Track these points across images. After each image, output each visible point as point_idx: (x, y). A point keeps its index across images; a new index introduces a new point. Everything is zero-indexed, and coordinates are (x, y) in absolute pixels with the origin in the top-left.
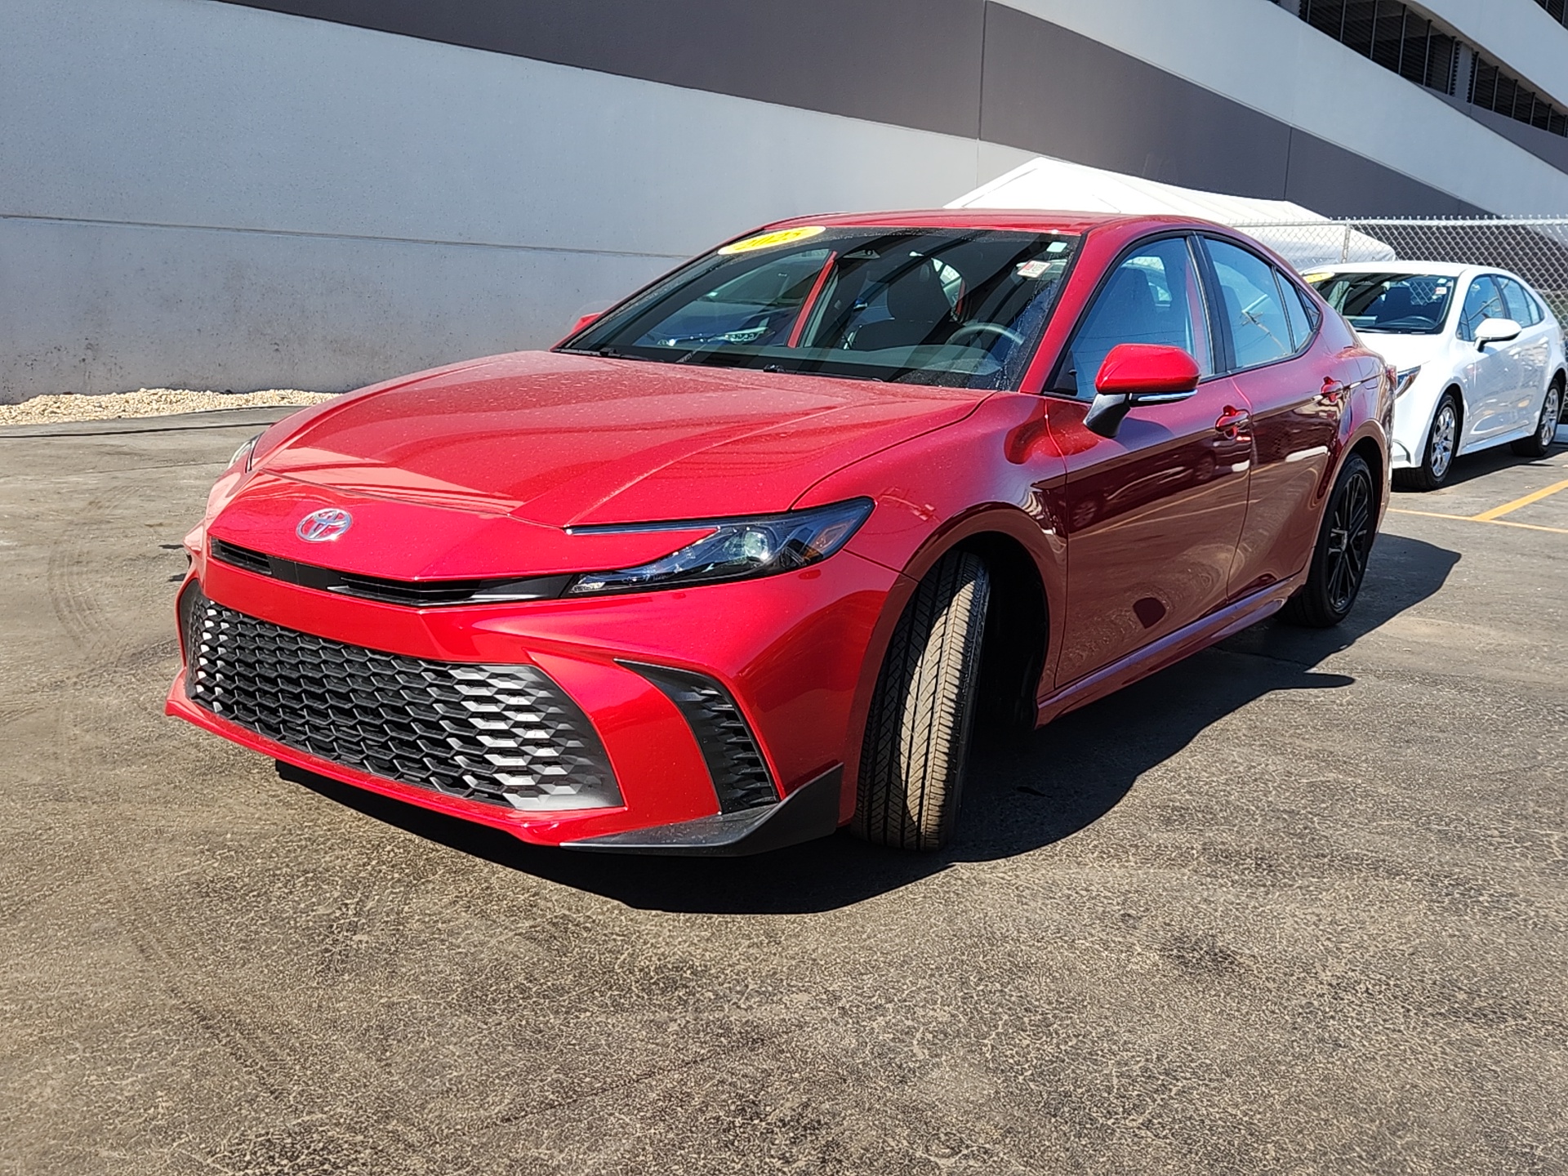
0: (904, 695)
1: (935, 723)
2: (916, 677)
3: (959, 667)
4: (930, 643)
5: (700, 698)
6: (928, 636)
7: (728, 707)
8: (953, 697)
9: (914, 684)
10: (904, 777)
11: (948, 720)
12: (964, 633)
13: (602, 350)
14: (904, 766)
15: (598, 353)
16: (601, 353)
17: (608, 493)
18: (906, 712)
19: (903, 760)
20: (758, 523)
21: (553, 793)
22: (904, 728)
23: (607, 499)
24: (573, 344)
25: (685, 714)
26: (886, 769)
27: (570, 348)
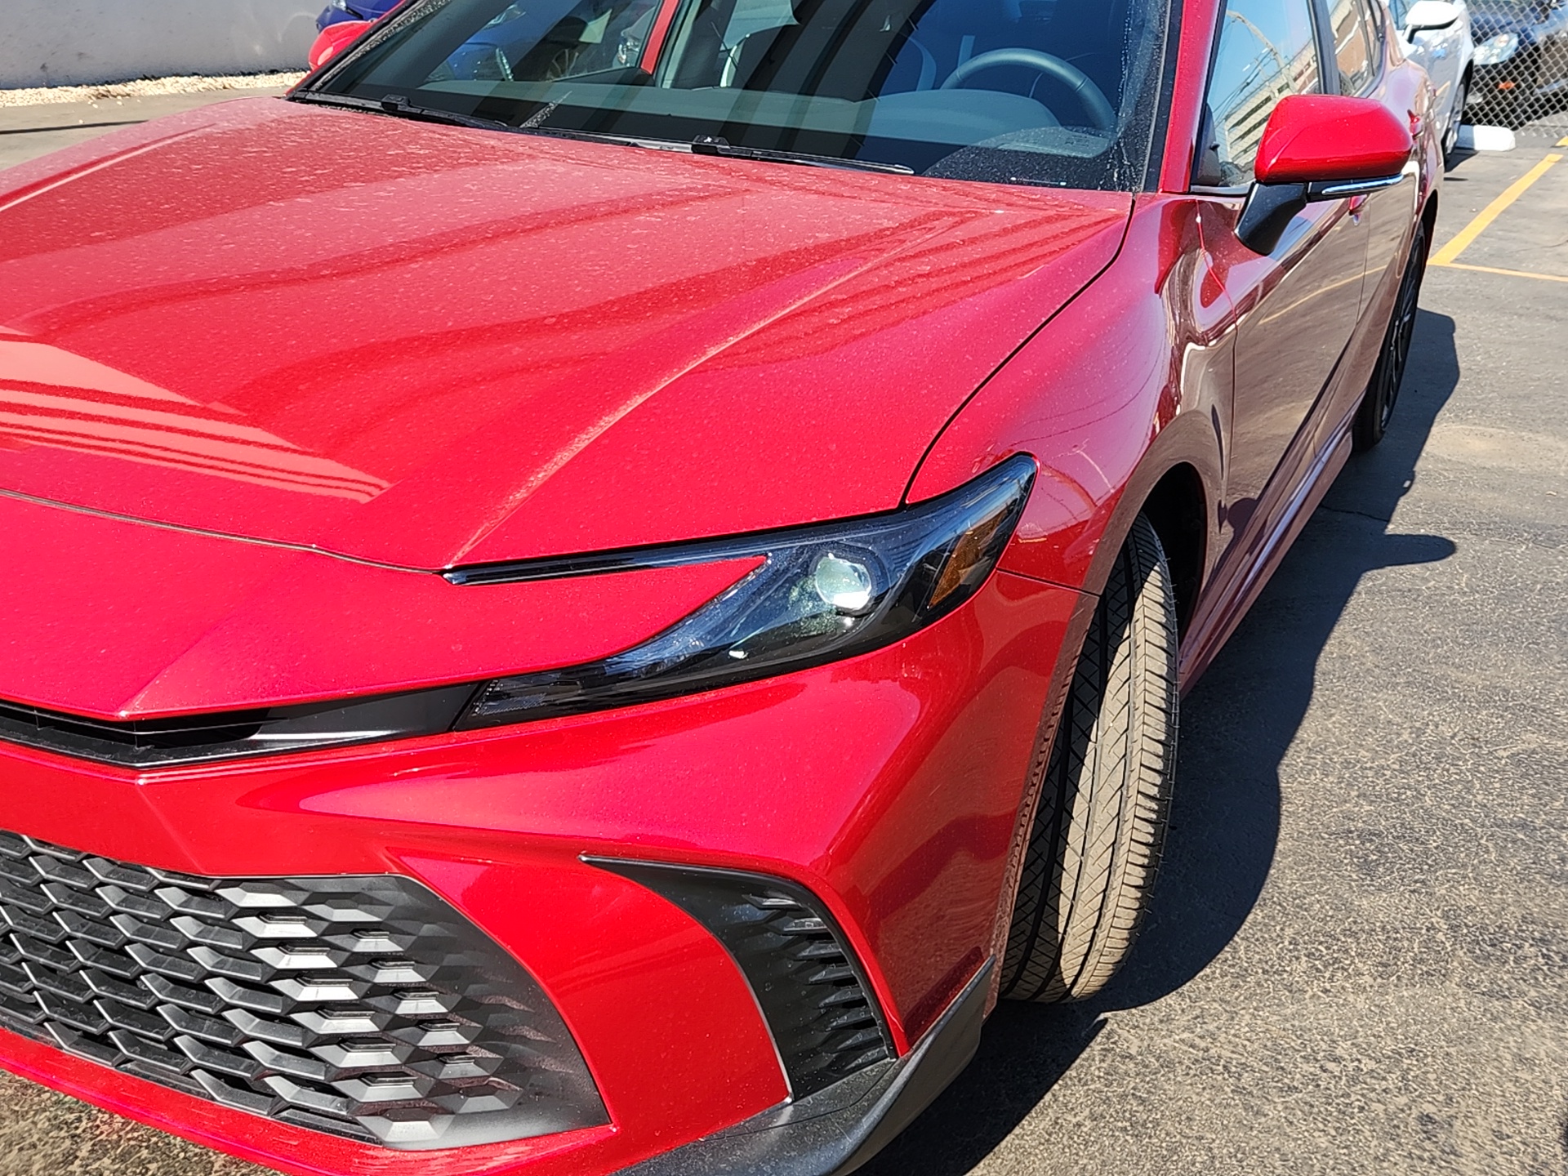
0: (1068, 794)
1: (1126, 839)
2: (1089, 761)
3: (1162, 737)
4: (1108, 695)
5: (760, 915)
6: (1105, 681)
7: (813, 923)
8: (1154, 791)
9: (1086, 774)
10: (1061, 930)
11: (1145, 833)
12: (1164, 672)
13: (383, 100)
14: (1064, 911)
15: (377, 105)
16: (383, 104)
17: (520, 480)
18: (1073, 825)
19: (1064, 904)
20: (844, 539)
21: (462, 1111)
22: (1068, 852)
23: (521, 495)
24: (324, 84)
25: (732, 947)
26: (1031, 918)
27: (318, 91)
